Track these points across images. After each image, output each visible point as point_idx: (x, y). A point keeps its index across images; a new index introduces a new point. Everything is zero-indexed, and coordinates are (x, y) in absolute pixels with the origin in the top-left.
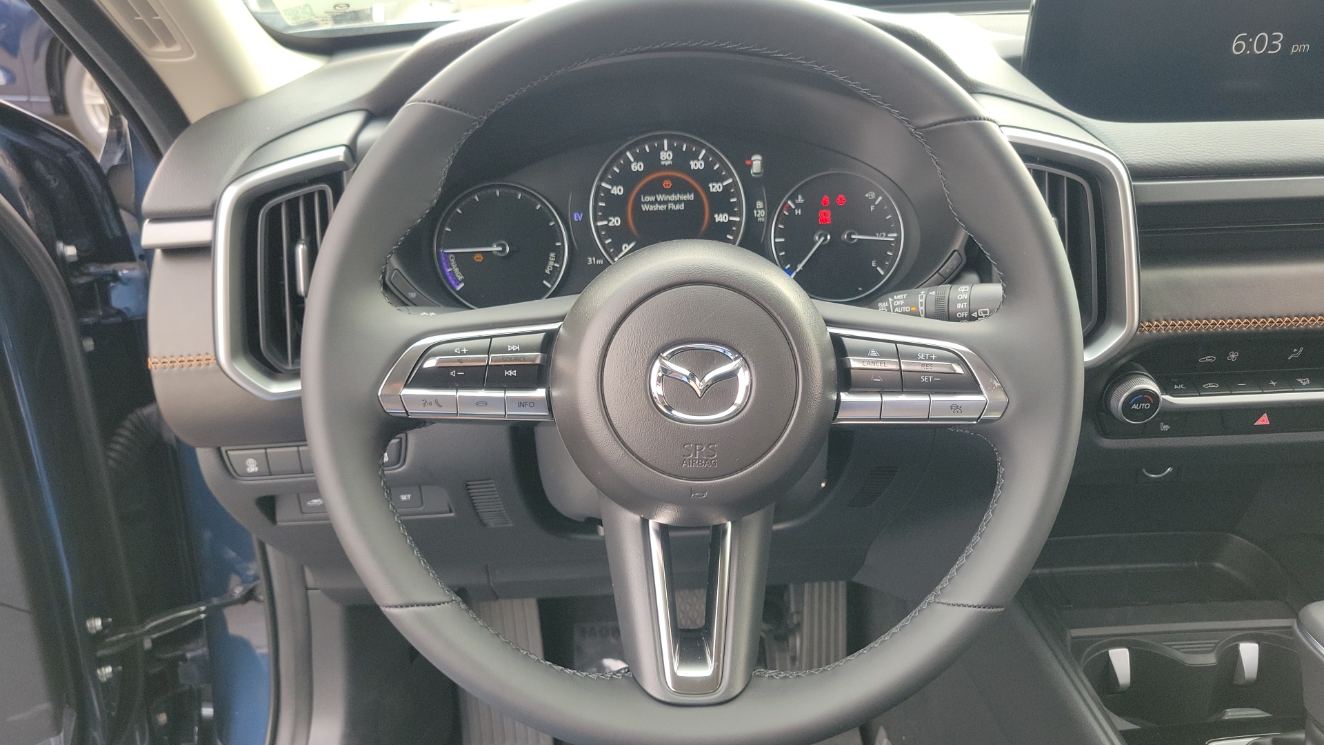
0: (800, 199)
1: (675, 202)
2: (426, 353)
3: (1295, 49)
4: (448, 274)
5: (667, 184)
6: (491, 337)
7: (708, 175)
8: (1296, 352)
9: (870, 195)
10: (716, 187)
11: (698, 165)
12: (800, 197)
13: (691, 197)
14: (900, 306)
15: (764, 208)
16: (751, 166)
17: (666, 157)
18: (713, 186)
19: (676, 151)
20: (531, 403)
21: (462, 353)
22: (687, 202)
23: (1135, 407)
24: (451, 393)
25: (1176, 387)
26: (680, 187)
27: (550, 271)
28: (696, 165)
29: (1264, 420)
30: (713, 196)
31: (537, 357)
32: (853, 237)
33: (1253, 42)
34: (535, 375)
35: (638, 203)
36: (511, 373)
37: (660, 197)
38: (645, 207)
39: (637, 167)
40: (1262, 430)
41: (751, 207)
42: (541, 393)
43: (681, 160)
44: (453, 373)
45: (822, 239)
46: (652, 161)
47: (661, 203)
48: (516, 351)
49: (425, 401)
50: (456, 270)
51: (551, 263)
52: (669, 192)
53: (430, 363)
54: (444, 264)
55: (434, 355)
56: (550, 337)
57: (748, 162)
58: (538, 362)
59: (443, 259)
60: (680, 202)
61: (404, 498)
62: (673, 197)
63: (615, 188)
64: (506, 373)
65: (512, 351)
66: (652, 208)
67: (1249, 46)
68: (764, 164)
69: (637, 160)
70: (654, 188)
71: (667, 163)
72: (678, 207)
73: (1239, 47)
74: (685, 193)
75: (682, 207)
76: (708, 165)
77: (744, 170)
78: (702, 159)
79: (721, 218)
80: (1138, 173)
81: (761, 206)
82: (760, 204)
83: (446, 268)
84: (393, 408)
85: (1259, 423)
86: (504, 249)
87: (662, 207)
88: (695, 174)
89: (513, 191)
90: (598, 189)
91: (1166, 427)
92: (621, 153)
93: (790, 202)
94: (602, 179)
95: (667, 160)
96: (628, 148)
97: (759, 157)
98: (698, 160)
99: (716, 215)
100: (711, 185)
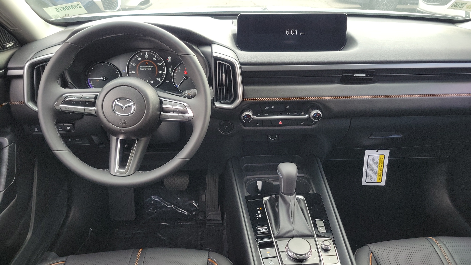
0: (180, 68)
1: (149, 68)
2: (66, 97)
3: (301, 34)
4: (90, 84)
5: (147, 63)
6: (82, 95)
7: (157, 61)
8: (288, 107)
10: (159, 64)
13: (153, 67)
14: (187, 93)
15: (171, 70)
17: (146, 56)
19: (149, 55)
20: (91, 110)
21: (75, 98)
23: (246, 118)
24: (72, 106)
25: (258, 114)
26: (150, 64)
28: (154, 59)
29: (280, 123)
30: (158, 66)
31: (93, 100)
33: (291, 31)
34: (93, 104)
35: (139, 68)
36: (86, 103)
37: (145, 67)
38: (141, 69)
39: (139, 59)
40: (280, 125)
41: (167, 69)
42: (94, 108)
43: (150, 57)
44: (72, 102)
45: (184, 78)
46: (143, 57)
47: (145, 68)
48: (88, 98)
49: (65, 107)
50: (92, 83)
52: (147, 65)
53: (67, 100)
54: (89, 82)
55: (68, 98)
56: (97, 96)
57: (167, 59)
58: (93, 101)
59: (88, 81)
60: (150, 68)
61: (77, 140)
62: (148, 67)
63: (133, 64)
64: (85, 103)
65: (87, 98)
66: (143, 69)
67: (290, 33)
68: (171, 59)
69: (139, 57)
70: (143, 64)
71: (147, 58)
73: (288, 33)
74: (151, 66)
75: (150, 69)
76: (157, 59)
77: (166, 61)
78: (156, 57)
79: (160, 72)
80: (241, 64)
81: (171, 69)
82: (170, 69)
83: (89, 83)
84: (57, 108)
86: (104, 79)
87: (145, 69)
88: (154, 61)
89: (107, 64)
90: (129, 64)
91: (258, 124)
92: (135, 55)
93: (177, 68)
94: (130, 61)
95: (147, 57)
96: (137, 54)
97: (170, 57)
98: (155, 57)
99: (159, 71)
100: (158, 64)
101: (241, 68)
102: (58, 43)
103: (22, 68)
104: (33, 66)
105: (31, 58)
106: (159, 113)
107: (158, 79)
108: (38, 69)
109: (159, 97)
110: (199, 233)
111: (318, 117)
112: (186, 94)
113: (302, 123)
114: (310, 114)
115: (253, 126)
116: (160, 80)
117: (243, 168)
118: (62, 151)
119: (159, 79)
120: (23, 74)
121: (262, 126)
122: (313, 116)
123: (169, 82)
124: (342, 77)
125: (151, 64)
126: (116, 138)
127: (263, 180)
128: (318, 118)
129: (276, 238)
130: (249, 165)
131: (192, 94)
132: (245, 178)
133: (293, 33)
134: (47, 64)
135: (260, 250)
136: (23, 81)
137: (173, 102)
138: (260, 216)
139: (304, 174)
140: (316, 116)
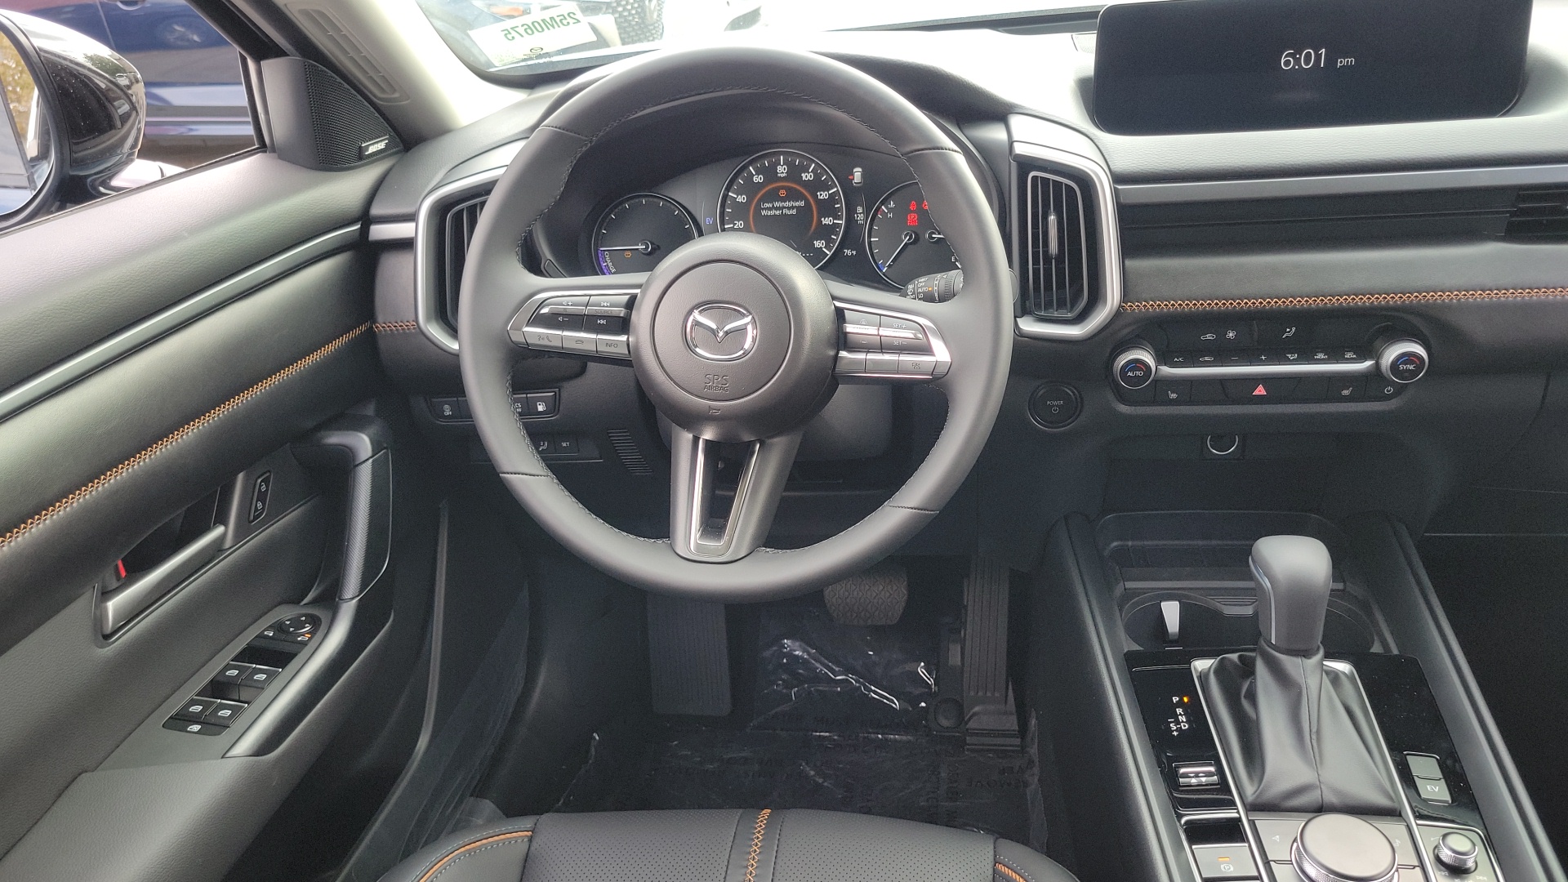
0: (892, 205)
1: (789, 208)
2: (542, 304)
3: (1341, 62)
4: (604, 267)
5: (782, 193)
6: (590, 296)
7: (817, 185)
8: (1289, 332)
10: (823, 195)
11: (809, 177)
12: (892, 203)
13: (802, 204)
14: (922, 287)
15: (863, 213)
17: (782, 170)
18: (821, 195)
19: (790, 165)
20: (616, 344)
21: (568, 305)
22: (798, 208)
23: (1130, 374)
24: (559, 332)
25: (1176, 359)
26: (793, 195)
28: (807, 176)
29: (1260, 391)
30: (819, 202)
31: (622, 312)
32: (934, 236)
33: (1300, 58)
34: (621, 324)
35: (758, 209)
36: (602, 322)
37: (777, 204)
38: (764, 213)
39: (758, 179)
40: (1260, 400)
41: (851, 212)
42: (624, 338)
43: (795, 172)
44: (560, 319)
45: (908, 237)
46: (770, 174)
47: (777, 209)
48: (607, 306)
49: (540, 336)
50: (610, 264)
52: (783, 200)
53: (545, 310)
54: (601, 259)
55: (548, 305)
56: (633, 298)
57: (851, 177)
58: (622, 315)
59: (600, 255)
60: (793, 208)
61: (564, 445)
62: (787, 204)
63: (740, 196)
64: (598, 322)
65: (604, 306)
66: (769, 213)
67: (1297, 61)
68: (863, 176)
69: (758, 174)
70: (772, 196)
71: (782, 175)
72: (791, 212)
73: (1287, 63)
74: (797, 201)
75: (794, 212)
76: (817, 176)
77: (846, 183)
78: (812, 171)
79: (827, 221)
80: (1118, 178)
81: (861, 211)
82: (860, 209)
83: (602, 263)
84: (517, 337)
85: (1256, 393)
86: (647, 248)
87: (777, 213)
88: (806, 184)
89: (655, 200)
90: (725, 197)
91: (1174, 396)
92: (745, 167)
93: (883, 207)
94: (728, 189)
95: (783, 173)
96: (751, 163)
97: (860, 170)
98: (809, 173)
99: (823, 219)
100: (818, 194)
101: (1116, 194)
102: (514, 135)
103: (411, 218)
104: (442, 209)
105: (439, 182)
106: (832, 353)
107: (818, 244)
108: (458, 217)
109: (834, 298)
110: (943, 775)
111: (1411, 367)
112: (920, 290)
113: (1346, 392)
114: (1377, 357)
115: (1154, 402)
116: (824, 249)
117: (1106, 553)
118: (530, 475)
119: (821, 245)
120: (413, 235)
121: (1191, 403)
122: (1394, 366)
123: (854, 253)
124: (1513, 214)
125: (795, 196)
126: (690, 436)
127: (1188, 597)
128: (1414, 373)
129: (1250, 811)
130: (1130, 543)
131: (942, 288)
132: (1119, 591)
133: (1307, 64)
134: (483, 204)
135: (1194, 847)
136: (413, 257)
137: (880, 315)
138: (1185, 726)
139: (1344, 582)
140: (1405, 363)
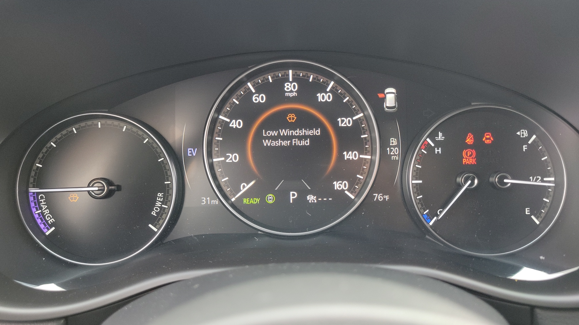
0: (440, 137)
1: (300, 138)
4: (36, 216)
5: (292, 118)
7: (337, 108)
9: (523, 133)
10: (345, 122)
11: (326, 97)
12: (440, 134)
13: (317, 132)
15: (397, 146)
16: (384, 99)
17: (291, 88)
18: (343, 121)
19: (301, 81)
22: (313, 138)
26: (305, 121)
27: (156, 213)
28: (324, 97)
30: (340, 131)
32: (505, 181)
35: (259, 137)
37: (284, 132)
38: (266, 143)
39: (259, 99)
41: (384, 144)
43: (307, 92)
45: (469, 182)
46: (275, 92)
47: (284, 138)
50: (47, 212)
51: (158, 204)
52: (293, 127)
54: (32, 204)
57: (381, 96)
59: (31, 199)
60: (305, 137)
62: (298, 132)
63: (234, 121)
66: (274, 143)
68: (398, 98)
69: (258, 92)
70: (277, 122)
71: (291, 95)
72: (303, 143)
74: (311, 128)
75: (307, 142)
76: (337, 98)
78: (331, 90)
79: (350, 156)
81: (395, 143)
82: (393, 141)
83: (34, 210)
86: (102, 189)
87: (285, 143)
88: (323, 107)
89: (116, 123)
90: (215, 121)
92: (241, 83)
94: (219, 111)
95: (291, 91)
96: (250, 78)
97: (393, 90)
98: (326, 93)
99: (345, 153)
100: (339, 119)
107: (338, 185)
116: (346, 192)
119: (342, 186)
123: (387, 197)
125: (313, 122)
